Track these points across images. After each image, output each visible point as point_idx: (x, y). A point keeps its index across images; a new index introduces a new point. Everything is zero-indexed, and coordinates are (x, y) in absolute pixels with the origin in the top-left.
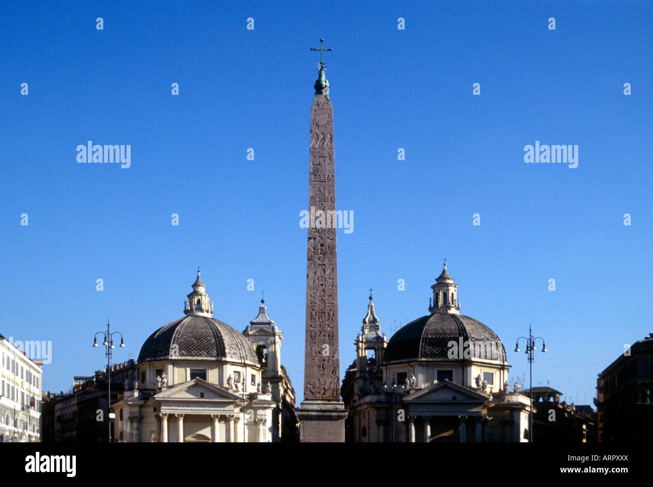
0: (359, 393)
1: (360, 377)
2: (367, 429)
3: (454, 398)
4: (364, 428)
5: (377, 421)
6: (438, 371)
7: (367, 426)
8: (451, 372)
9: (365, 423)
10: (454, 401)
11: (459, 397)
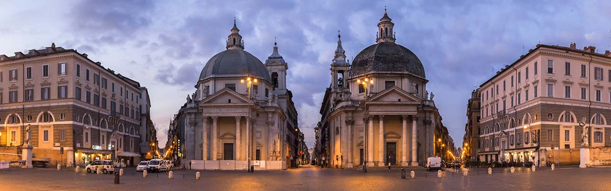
0: (334, 102)
1: (335, 92)
2: (339, 128)
3: (399, 100)
4: (337, 128)
5: (346, 122)
6: (386, 82)
7: (339, 127)
8: (394, 82)
9: (338, 124)
10: (399, 103)
11: (403, 99)
